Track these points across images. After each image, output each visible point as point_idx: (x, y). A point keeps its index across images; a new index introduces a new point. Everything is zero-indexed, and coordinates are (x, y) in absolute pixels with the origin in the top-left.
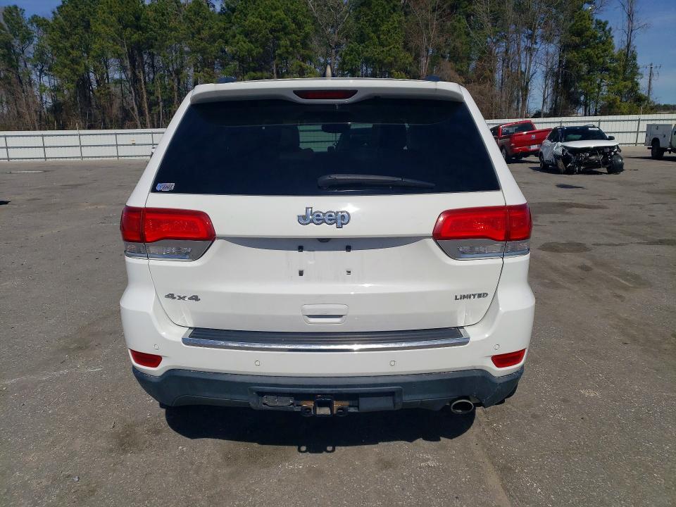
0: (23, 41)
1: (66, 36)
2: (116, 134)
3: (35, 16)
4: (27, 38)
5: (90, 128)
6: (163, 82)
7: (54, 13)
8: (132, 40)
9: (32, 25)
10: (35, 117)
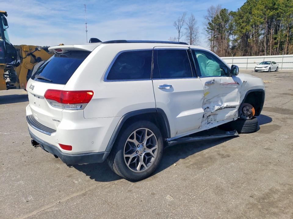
0: (225, 22)
1: (242, 17)
2: (248, 58)
3: (232, 11)
4: (227, 21)
5: (244, 55)
6: (281, 33)
7: (238, 9)
8: (269, 15)
9: (230, 15)
10: (224, 52)
